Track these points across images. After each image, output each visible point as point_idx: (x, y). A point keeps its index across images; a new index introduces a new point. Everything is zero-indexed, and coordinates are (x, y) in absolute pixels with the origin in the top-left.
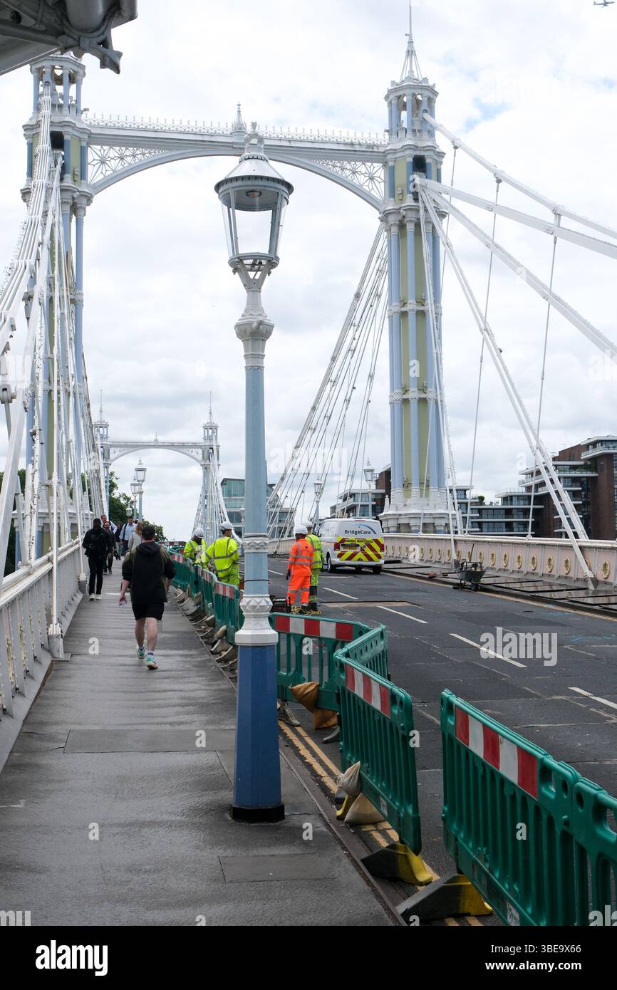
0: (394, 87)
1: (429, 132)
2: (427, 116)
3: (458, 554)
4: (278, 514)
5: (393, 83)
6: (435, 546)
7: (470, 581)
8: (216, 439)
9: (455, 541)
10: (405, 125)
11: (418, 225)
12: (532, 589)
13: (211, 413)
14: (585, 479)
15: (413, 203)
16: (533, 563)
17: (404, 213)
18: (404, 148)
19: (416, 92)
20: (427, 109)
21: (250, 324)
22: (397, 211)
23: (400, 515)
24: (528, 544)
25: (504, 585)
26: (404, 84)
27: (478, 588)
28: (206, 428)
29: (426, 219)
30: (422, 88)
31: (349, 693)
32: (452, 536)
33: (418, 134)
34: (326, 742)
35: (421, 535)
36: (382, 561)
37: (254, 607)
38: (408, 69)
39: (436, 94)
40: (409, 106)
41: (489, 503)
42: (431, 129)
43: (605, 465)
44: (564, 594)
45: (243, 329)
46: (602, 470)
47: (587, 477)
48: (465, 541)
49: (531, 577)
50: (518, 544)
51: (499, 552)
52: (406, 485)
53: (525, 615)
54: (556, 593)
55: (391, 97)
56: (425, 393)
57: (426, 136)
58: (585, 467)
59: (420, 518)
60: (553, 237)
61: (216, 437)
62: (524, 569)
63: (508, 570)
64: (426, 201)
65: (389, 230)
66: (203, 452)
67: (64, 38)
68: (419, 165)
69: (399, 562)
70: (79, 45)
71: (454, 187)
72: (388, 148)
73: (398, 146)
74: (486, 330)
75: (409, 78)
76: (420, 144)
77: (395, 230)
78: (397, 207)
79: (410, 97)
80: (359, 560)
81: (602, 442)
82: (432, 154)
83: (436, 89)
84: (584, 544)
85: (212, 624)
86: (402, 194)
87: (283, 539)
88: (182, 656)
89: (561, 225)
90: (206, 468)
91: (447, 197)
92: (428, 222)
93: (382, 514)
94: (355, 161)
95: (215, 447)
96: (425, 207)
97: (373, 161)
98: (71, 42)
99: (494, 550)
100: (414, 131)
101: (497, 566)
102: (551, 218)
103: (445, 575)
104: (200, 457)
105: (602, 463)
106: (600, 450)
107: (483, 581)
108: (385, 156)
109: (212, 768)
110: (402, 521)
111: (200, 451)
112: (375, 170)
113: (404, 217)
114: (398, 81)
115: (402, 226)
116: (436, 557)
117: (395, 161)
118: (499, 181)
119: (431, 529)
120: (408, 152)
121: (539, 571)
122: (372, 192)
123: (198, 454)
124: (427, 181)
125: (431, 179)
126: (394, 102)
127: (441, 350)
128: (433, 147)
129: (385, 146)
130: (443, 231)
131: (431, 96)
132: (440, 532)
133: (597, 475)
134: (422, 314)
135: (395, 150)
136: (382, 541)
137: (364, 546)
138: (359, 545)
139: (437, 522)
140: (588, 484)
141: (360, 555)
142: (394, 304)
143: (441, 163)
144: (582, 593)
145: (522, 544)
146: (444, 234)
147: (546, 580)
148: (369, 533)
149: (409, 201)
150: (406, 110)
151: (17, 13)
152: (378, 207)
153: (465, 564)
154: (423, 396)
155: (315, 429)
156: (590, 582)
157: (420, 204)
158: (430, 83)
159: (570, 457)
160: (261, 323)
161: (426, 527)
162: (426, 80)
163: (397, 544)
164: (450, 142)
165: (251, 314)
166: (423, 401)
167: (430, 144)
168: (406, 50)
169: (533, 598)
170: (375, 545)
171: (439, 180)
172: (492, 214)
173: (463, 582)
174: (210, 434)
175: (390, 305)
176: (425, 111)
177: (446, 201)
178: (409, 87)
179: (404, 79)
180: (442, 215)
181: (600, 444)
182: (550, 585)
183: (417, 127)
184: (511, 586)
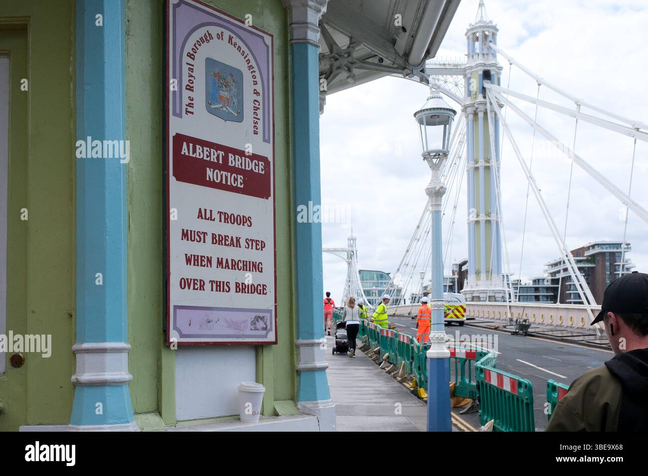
0: (471, 28)
1: (493, 54)
2: (491, 45)
3: (512, 314)
4: (395, 291)
5: (470, 25)
6: (497, 310)
7: (522, 330)
8: (355, 247)
9: (510, 307)
10: (478, 51)
11: (486, 113)
12: (560, 335)
13: (352, 231)
14: (586, 268)
15: (483, 100)
16: (561, 320)
17: (477, 106)
18: (477, 66)
19: (485, 29)
20: (492, 40)
21: (435, 188)
22: (473, 105)
23: (474, 291)
24: (557, 308)
25: (542, 333)
26: (477, 25)
27: (527, 334)
28: (349, 239)
29: (491, 109)
30: (488, 27)
31: (486, 385)
32: (507, 304)
33: (486, 56)
34: (461, 414)
35: (488, 303)
36: (465, 319)
37: (438, 338)
38: (480, 15)
39: (497, 30)
40: (480, 39)
41: (524, 284)
42: (495, 52)
43: (601, 259)
44: (581, 338)
45: (431, 190)
46: (598, 263)
47: (588, 267)
48: (516, 307)
49: (558, 328)
50: (551, 308)
51: (538, 313)
52: (478, 273)
53: (558, 350)
54: (575, 337)
55: (469, 34)
56: (490, 217)
57: (491, 57)
58: (587, 261)
59: (487, 293)
60: (575, 119)
61: (355, 245)
62: (555, 323)
63: (544, 324)
64: (491, 98)
65: (467, 117)
66: (348, 254)
67: (406, 70)
68: (487, 75)
69: (473, 319)
70: (412, 73)
71: (509, 89)
72: (466, 66)
73: (473, 64)
74: (530, 178)
75: (480, 21)
76: (487, 63)
77: (471, 117)
78: (473, 102)
79: (481, 34)
80: (450, 318)
81: (598, 245)
82: (495, 68)
83: (497, 27)
84: (593, 308)
85: (378, 353)
86: (476, 94)
87: (399, 306)
88: (365, 369)
89: (581, 112)
90: (349, 264)
91: (505, 95)
92: (493, 111)
93: (462, 291)
94: (446, 74)
95: (355, 251)
96: (490, 102)
97: (457, 74)
98: (409, 72)
99: (536, 312)
100: (483, 54)
101: (537, 322)
102: (574, 107)
103: (505, 327)
104: (346, 257)
105: (598, 258)
106: (597, 250)
107: (530, 330)
108: (465, 71)
109: (406, 424)
110: (475, 295)
111: (346, 254)
112: (459, 79)
113: (477, 108)
114: (473, 23)
115: (475, 114)
116: (497, 316)
117: (471, 74)
118: (539, 85)
119: (493, 299)
120: (479, 68)
121: (565, 324)
122: (457, 94)
123: (345, 255)
124: (492, 85)
125: (494, 84)
126: (471, 37)
127: (500, 190)
128: (495, 64)
129: (465, 65)
130: (502, 116)
131: (494, 32)
132: (498, 301)
133: (593, 265)
134: (487, 168)
135: (471, 67)
136: (465, 307)
137: (454, 310)
138: (450, 309)
139: (497, 295)
140: (588, 272)
141: (452, 315)
142: (470, 162)
143: (500, 74)
144: (592, 337)
145: (554, 308)
146: (503, 118)
147: (569, 329)
148: (457, 302)
149: (480, 98)
150: (478, 41)
151: (381, 58)
152: (460, 102)
153: (519, 320)
154: (488, 218)
155: (419, 240)
156: (598, 331)
157: (487, 100)
158: (494, 24)
159: (577, 254)
160: (442, 188)
161: (491, 298)
162: (491, 22)
163: (472, 308)
164: (507, 61)
165: (435, 183)
166: (488, 222)
167: (493, 62)
168: (478, 3)
169: (562, 340)
170: (460, 309)
171: (499, 84)
172: (535, 105)
173: (517, 331)
174: (352, 243)
175: (468, 163)
176: (491, 41)
177: (505, 98)
178: (480, 27)
179: (477, 22)
180: (501, 106)
181: (597, 246)
182: (572, 332)
183: (485, 52)
184: (546, 333)
